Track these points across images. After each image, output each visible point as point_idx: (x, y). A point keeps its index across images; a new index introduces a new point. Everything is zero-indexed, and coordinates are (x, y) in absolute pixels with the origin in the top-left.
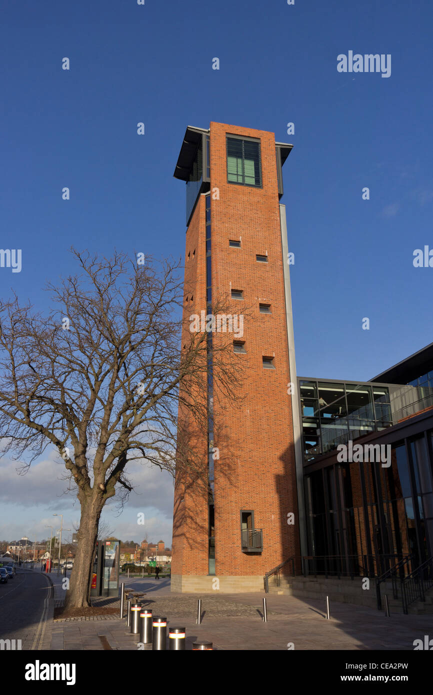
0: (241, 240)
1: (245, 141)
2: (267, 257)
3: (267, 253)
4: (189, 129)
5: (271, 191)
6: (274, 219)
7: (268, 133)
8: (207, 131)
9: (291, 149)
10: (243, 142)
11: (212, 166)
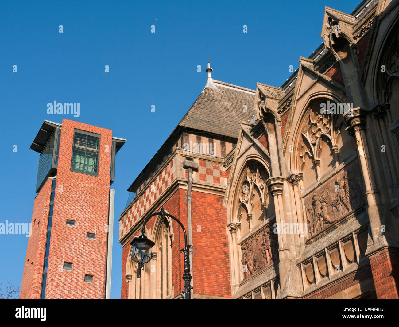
0: (76, 220)
1: (88, 136)
2: (95, 234)
3: (95, 231)
4: (45, 123)
5: (104, 179)
6: (104, 203)
7: (108, 130)
8: (60, 125)
9: (125, 143)
10: (87, 137)
11: (60, 156)
